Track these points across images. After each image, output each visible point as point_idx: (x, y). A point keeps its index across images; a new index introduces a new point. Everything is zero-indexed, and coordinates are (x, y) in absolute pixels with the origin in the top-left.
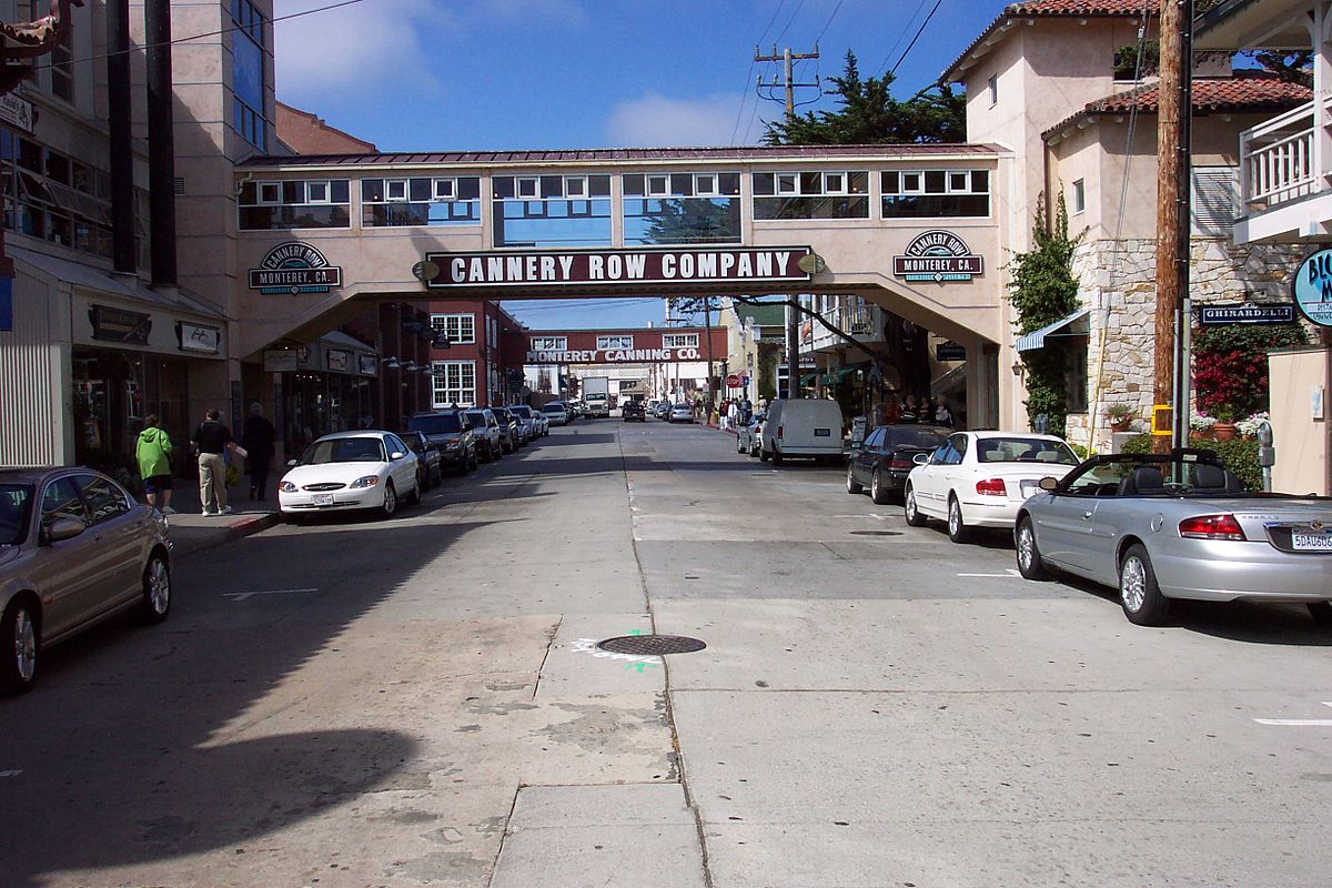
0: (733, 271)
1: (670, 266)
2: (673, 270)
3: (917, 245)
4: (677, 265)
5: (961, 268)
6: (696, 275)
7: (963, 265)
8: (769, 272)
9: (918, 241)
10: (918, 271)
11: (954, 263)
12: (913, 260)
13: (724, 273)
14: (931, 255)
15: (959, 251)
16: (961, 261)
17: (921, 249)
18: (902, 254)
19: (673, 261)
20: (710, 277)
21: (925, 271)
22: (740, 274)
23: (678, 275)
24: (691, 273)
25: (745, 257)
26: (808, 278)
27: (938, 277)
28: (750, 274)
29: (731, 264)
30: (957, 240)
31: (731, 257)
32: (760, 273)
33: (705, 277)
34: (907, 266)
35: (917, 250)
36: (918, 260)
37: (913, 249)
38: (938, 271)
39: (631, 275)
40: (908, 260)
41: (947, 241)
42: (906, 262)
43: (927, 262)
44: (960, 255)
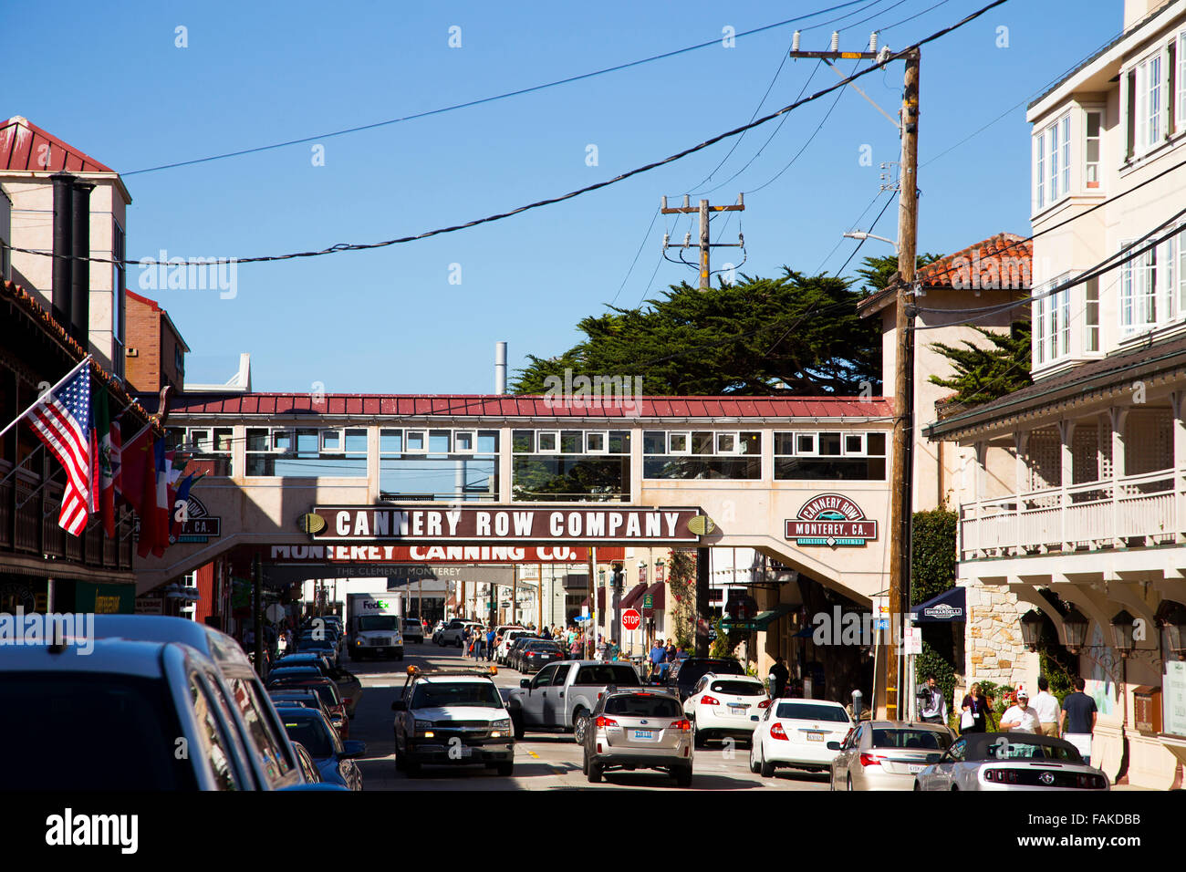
0: (621, 531)
1: (558, 524)
2: (561, 529)
3: (809, 508)
4: (565, 524)
5: (854, 533)
6: (583, 534)
7: (857, 529)
8: (657, 533)
9: (810, 505)
10: (810, 534)
11: (848, 528)
12: (804, 523)
13: (612, 533)
14: (823, 518)
15: (853, 515)
16: (854, 526)
17: (813, 512)
18: (793, 516)
19: (561, 520)
20: (598, 536)
21: (817, 534)
22: (629, 533)
23: (566, 533)
24: (579, 532)
25: (633, 517)
26: (697, 539)
27: (831, 542)
28: (638, 533)
29: (620, 523)
30: (850, 504)
31: (620, 517)
32: (648, 534)
33: (593, 537)
34: (799, 529)
35: (810, 513)
36: (810, 523)
37: (806, 513)
38: (831, 536)
39: (518, 532)
40: (800, 523)
41: (841, 505)
42: (798, 525)
43: (820, 525)
44: (853, 519)
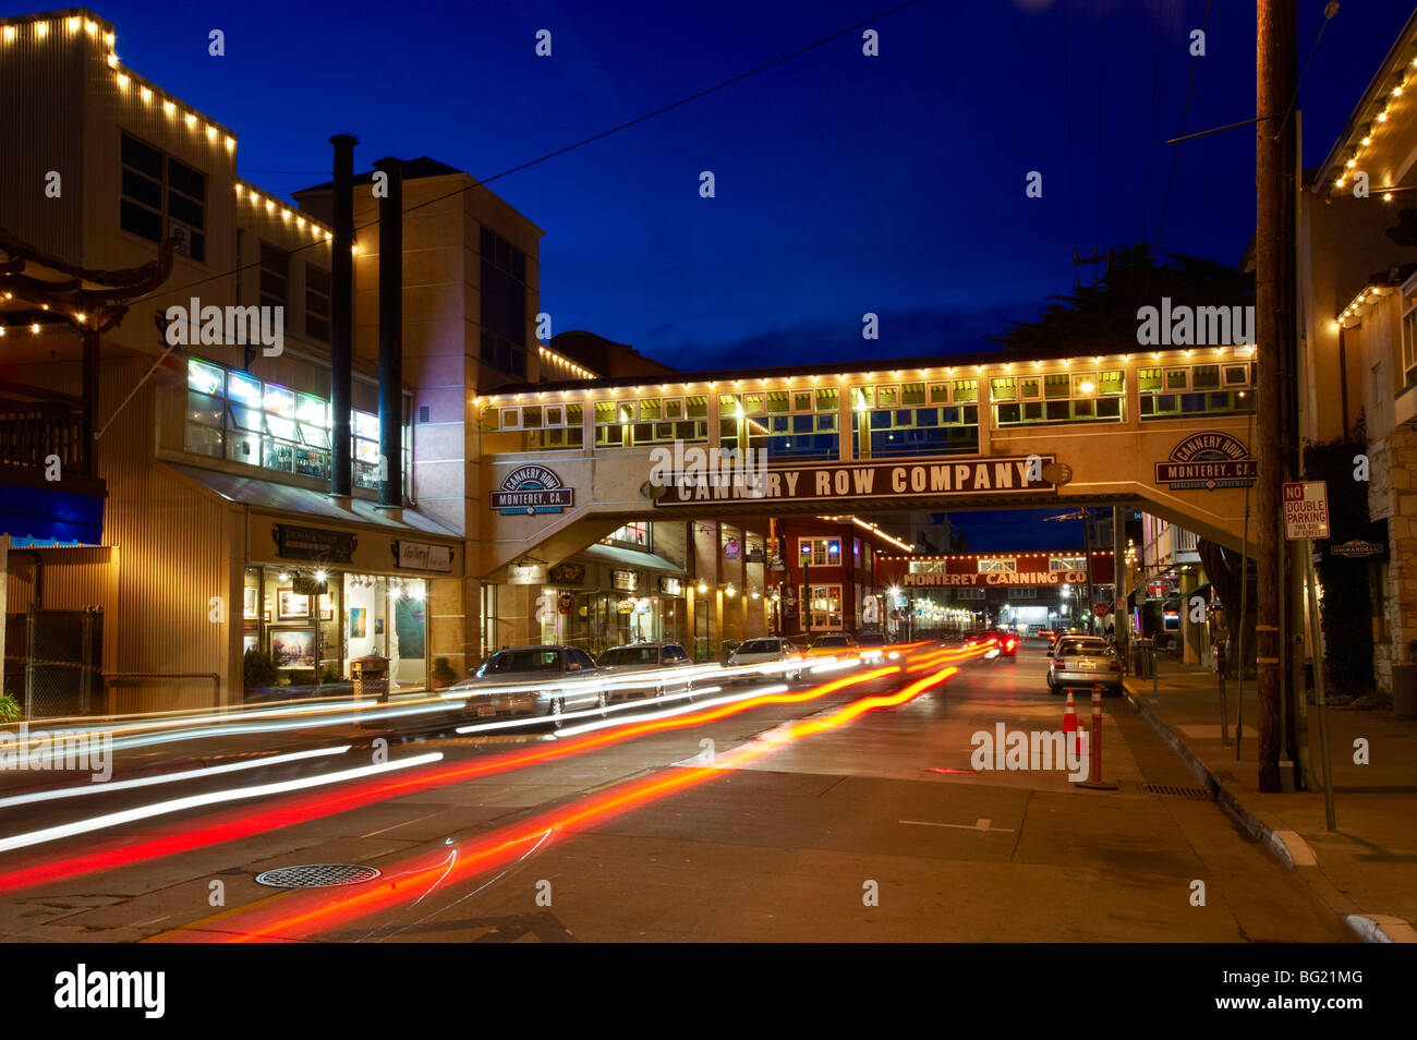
0: (968, 484)
1: (901, 480)
2: (904, 484)
3: (1184, 449)
4: (908, 479)
5: (1240, 474)
6: (928, 488)
7: (1242, 470)
8: (1009, 484)
9: (1185, 445)
10: (1185, 478)
11: (1231, 468)
12: (1178, 466)
13: (959, 486)
14: (1201, 459)
15: (1236, 454)
16: (1239, 466)
17: (1188, 453)
18: (1164, 459)
19: (904, 475)
20: (944, 491)
21: (1194, 477)
22: (977, 486)
23: (909, 489)
24: (923, 486)
25: (982, 469)
26: (1053, 489)
27: (1211, 484)
28: (987, 486)
29: (967, 476)
30: (1233, 441)
31: (967, 470)
32: (999, 485)
33: (938, 491)
34: (1172, 472)
35: (1184, 454)
36: (1185, 466)
37: (1179, 454)
38: (1210, 478)
39: (859, 490)
40: (1173, 466)
41: (1222, 444)
42: (1170, 469)
43: (1197, 467)
44: (1237, 458)
